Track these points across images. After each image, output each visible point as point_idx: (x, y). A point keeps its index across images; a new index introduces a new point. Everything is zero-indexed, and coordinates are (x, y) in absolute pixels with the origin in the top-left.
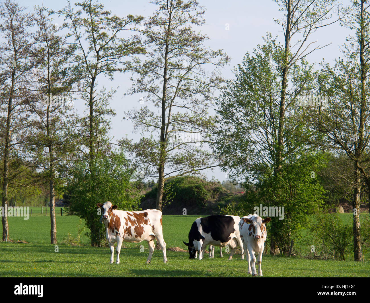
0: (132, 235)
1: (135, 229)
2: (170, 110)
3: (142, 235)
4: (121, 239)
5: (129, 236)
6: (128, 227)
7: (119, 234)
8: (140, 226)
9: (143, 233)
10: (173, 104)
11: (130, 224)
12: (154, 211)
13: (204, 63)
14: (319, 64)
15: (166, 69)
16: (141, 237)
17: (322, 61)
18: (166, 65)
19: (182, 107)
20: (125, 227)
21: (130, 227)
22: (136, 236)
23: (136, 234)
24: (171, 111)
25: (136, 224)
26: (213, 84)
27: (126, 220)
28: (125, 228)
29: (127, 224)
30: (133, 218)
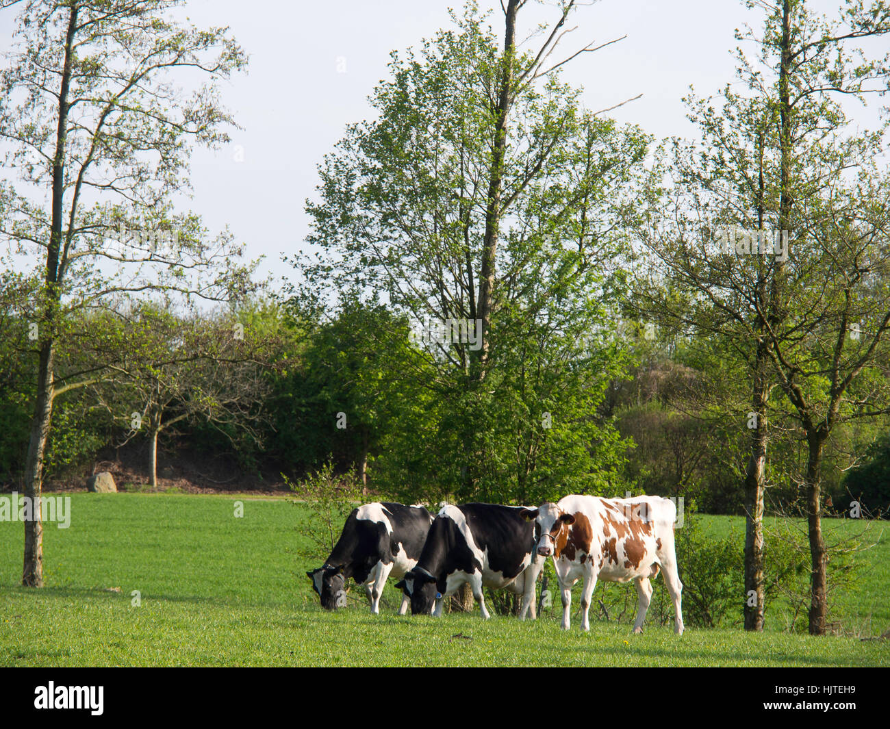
0: (617, 562)
1: (626, 546)
2: (77, 195)
3: (641, 564)
4: (596, 570)
5: (610, 562)
6: (609, 539)
7: (591, 558)
8: (637, 538)
9: (642, 557)
10: (85, 178)
11: (614, 533)
12: (657, 501)
13: (173, 64)
14: (683, 100)
15: (66, 76)
16: (637, 566)
17: (690, 92)
18: (67, 66)
19: (104, 187)
20: (603, 539)
21: (614, 540)
22: (627, 565)
23: (626, 559)
24: (80, 198)
25: (628, 533)
26: (192, 127)
27: (605, 520)
28: (603, 542)
29: (606, 533)
30: (619, 517)
